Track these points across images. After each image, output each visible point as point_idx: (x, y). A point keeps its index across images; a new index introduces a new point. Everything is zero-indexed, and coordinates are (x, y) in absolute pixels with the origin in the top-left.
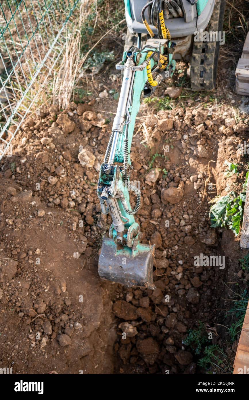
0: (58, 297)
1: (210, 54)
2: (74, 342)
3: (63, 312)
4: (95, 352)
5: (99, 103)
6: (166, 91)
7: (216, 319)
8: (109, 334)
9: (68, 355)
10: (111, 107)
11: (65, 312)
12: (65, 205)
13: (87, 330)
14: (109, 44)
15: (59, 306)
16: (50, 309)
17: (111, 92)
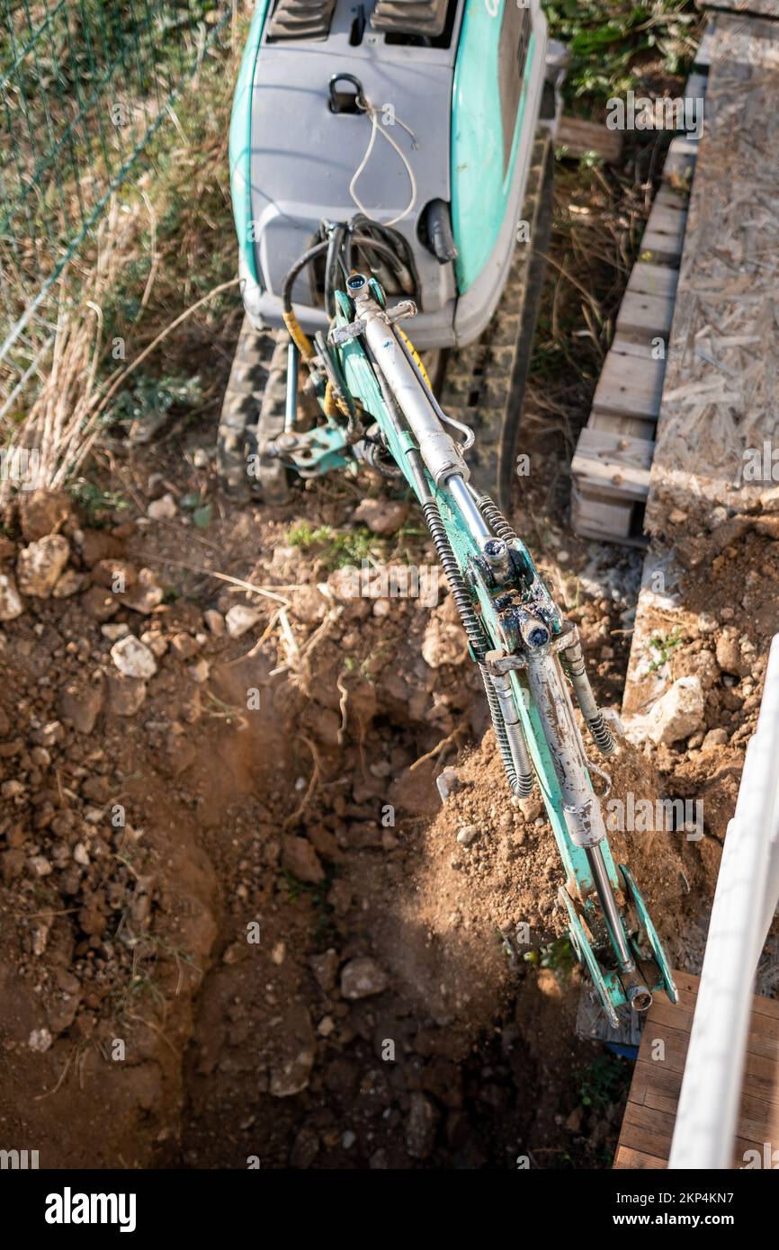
1: (492, 413)
5: (145, 535)
6: (359, 509)
10: (184, 549)
12: (12, 869)
14: (187, 352)
17: (188, 501)
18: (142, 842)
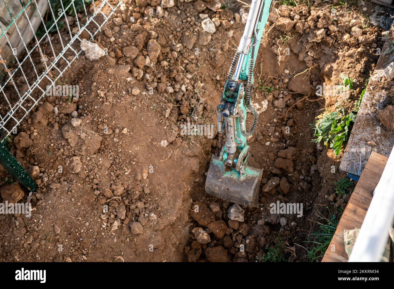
0: (137, 183)
2: (146, 232)
3: (140, 199)
4: (166, 247)
7: (296, 239)
8: (183, 231)
9: (137, 244)
11: (142, 199)
12: (162, 89)
13: (161, 222)
15: (137, 192)
16: (127, 193)
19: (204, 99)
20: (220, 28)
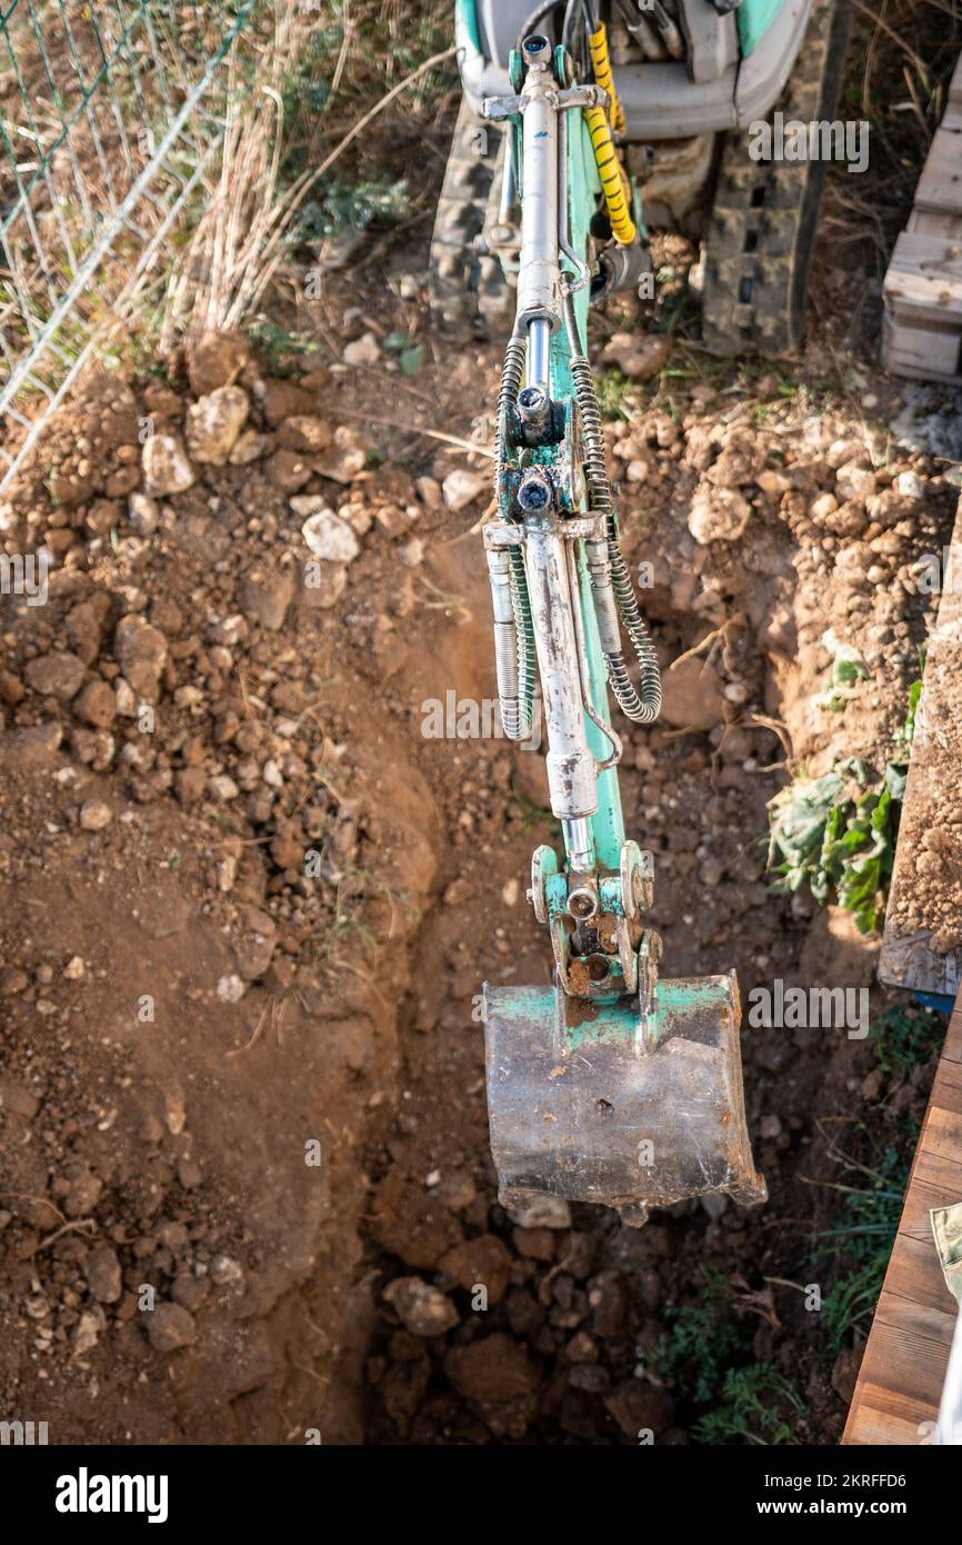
0: (150, 1154)
1: (782, 214)
2: (208, 1335)
3: (168, 1212)
4: (293, 1376)
5: (340, 385)
6: (609, 348)
7: (772, 1258)
8: (350, 1302)
9: (180, 1386)
10: (389, 402)
11: (177, 1212)
12: (191, 791)
13: (261, 1286)
14: (390, 150)
15: (154, 1189)
16: (117, 1200)
17: (393, 341)
18: (345, 760)
19: (354, 803)
20: (372, 539)
